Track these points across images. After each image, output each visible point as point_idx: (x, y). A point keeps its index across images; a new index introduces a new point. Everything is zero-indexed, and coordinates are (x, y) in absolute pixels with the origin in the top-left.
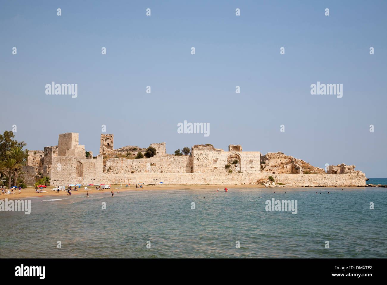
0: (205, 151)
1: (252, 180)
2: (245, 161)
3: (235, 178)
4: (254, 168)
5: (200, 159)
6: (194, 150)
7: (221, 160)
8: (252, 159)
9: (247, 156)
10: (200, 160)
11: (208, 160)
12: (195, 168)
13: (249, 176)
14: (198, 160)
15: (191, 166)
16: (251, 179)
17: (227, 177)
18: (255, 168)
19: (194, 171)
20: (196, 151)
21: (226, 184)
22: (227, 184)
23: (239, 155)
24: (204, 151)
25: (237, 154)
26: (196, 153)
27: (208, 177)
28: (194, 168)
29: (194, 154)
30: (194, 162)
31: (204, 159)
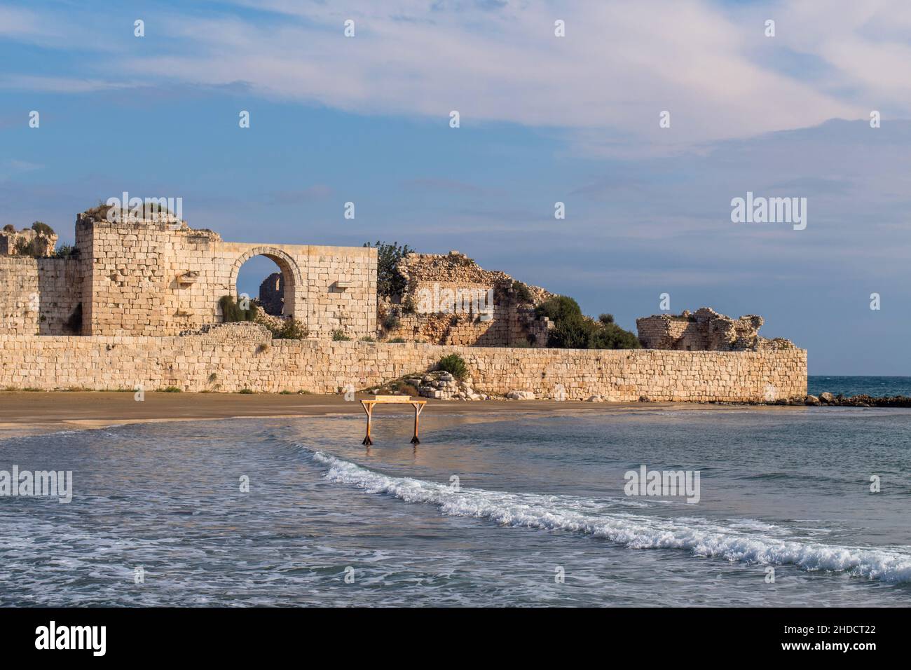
0: (149, 238)
1: (371, 373)
2: (312, 289)
3: (302, 363)
4: (349, 322)
5: (122, 271)
6: (96, 230)
7: (211, 280)
8: (342, 280)
9: (322, 264)
10: (120, 278)
11: (158, 281)
12: (98, 312)
13: (361, 356)
14: (114, 278)
15: (74, 306)
16: (368, 369)
17: (266, 359)
18: (354, 322)
19: (94, 327)
20: (103, 236)
21: (259, 389)
22: (266, 389)
23: (290, 262)
24: (141, 237)
25: (281, 256)
26: (106, 242)
27: (181, 359)
28: (94, 315)
29: (96, 249)
30: (95, 289)
31: (138, 273)
